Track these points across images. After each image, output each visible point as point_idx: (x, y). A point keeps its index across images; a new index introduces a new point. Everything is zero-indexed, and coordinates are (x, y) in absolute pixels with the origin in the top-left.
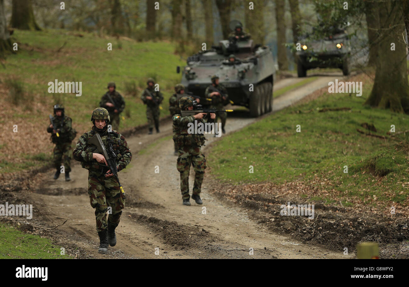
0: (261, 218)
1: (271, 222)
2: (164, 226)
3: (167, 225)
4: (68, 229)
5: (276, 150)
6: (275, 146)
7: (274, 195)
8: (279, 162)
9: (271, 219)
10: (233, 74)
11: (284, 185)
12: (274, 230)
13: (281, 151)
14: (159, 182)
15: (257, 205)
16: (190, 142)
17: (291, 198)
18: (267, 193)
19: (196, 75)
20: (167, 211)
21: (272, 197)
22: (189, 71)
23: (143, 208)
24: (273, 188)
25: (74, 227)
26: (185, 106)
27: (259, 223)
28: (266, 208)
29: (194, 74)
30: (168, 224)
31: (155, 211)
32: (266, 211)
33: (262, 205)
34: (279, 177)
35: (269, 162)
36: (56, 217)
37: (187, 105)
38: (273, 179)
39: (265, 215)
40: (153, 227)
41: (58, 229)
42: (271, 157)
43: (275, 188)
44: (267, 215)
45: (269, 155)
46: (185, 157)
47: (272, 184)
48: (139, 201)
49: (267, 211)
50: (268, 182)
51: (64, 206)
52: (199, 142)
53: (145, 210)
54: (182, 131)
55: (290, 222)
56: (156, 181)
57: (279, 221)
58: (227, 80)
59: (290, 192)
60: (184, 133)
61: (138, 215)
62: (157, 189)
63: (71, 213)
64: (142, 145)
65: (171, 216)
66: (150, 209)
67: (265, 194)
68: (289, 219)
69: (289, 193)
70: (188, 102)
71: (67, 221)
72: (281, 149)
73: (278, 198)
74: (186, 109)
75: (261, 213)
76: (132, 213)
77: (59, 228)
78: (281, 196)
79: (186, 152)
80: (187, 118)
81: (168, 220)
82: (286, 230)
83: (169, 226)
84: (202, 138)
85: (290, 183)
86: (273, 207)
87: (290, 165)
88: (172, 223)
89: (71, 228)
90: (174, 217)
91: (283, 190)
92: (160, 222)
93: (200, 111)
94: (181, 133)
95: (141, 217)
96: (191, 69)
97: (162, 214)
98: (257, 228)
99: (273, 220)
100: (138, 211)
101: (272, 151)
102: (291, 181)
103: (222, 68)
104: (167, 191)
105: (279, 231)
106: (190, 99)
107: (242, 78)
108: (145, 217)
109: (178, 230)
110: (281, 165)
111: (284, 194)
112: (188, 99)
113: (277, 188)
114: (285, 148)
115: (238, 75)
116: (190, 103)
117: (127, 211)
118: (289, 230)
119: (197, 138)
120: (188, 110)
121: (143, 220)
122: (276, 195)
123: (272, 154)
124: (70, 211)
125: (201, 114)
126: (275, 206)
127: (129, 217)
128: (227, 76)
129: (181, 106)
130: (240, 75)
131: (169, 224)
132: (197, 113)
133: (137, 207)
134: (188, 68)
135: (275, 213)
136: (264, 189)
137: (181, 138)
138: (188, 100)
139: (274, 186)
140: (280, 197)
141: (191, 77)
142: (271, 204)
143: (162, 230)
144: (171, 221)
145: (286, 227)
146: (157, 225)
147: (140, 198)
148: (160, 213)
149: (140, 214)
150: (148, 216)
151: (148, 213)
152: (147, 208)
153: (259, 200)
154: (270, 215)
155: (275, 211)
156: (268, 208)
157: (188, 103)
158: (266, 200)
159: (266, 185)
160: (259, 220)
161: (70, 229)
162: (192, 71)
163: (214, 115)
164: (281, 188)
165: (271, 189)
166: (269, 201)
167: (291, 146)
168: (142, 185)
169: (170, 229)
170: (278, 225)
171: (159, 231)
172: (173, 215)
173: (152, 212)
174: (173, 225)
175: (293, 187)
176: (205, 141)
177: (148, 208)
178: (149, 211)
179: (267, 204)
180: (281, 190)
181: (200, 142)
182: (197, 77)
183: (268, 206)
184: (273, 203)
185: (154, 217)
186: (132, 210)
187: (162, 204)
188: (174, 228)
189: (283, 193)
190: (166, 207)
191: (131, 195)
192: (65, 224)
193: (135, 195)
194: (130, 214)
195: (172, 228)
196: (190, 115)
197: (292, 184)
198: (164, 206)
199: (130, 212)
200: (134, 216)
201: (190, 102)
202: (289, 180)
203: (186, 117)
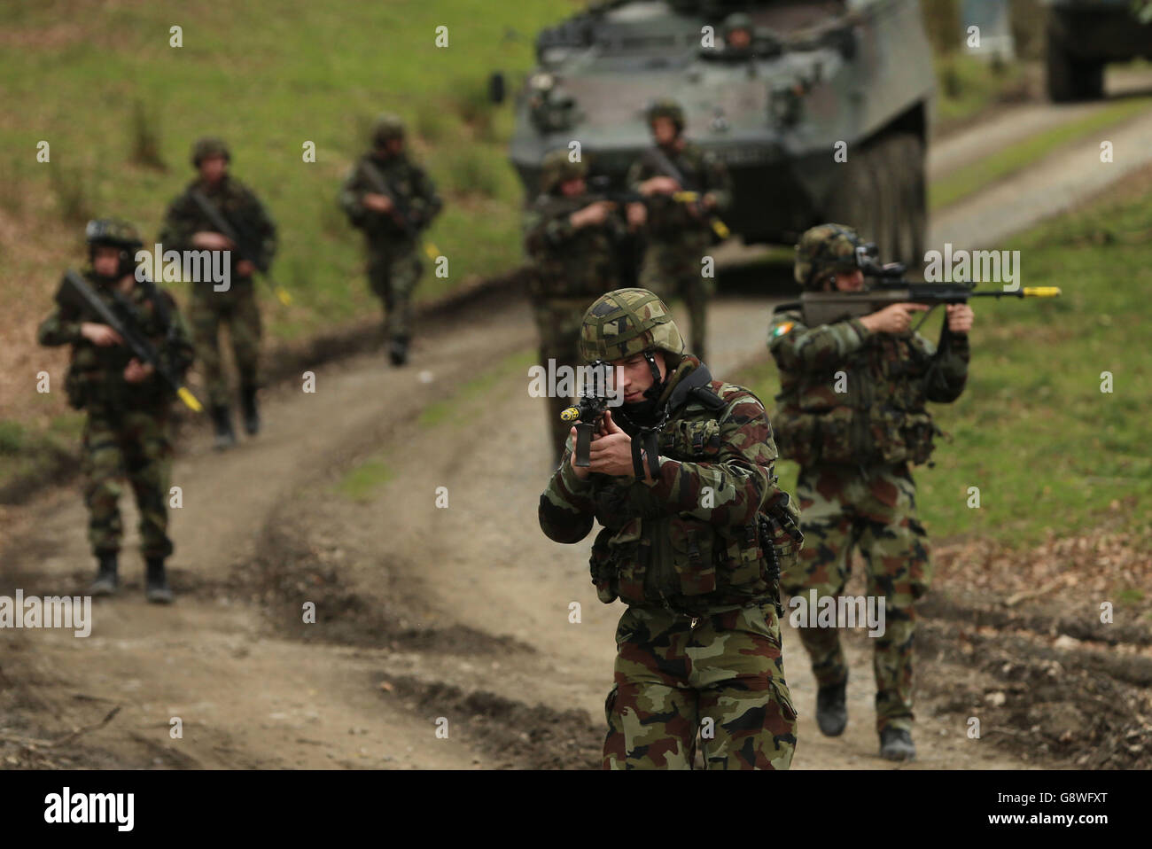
0: (945, 692)
1: (989, 707)
2: (535, 727)
3: (545, 725)
4: (125, 744)
5: (1009, 401)
6: (1003, 384)
7: (1000, 594)
8: (1023, 453)
9: (989, 697)
10: (748, 103)
11: (1042, 550)
12: (1003, 741)
13: (1029, 407)
14: (507, 542)
15: (927, 636)
16: (846, 444)
17: (1074, 608)
18: (970, 587)
19: (581, 108)
20: (543, 663)
21: (993, 604)
22: (545, 94)
23: (443, 652)
24: (997, 565)
25: (148, 735)
26: (821, 274)
27: (940, 712)
28: (968, 649)
29: (568, 105)
30: (550, 719)
31: (496, 665)
32: (968, 660)
33: (950, 637)
34: (1022, 516)
35: (978, 455)
36: (75, 692)
37: (829, 270)
38: (996, 524)
39: (962, 681)
40: (484, 733)
41: (80, 746)
42: (988, 431)
43: (1004, 565)
44: (975, 680)
45: (980, 423)
46: (817, 521)
47: (991, 545)
48: (423, 622)
49: (973, 661)
50: (978, 539)
51: (107, 647)
52: (893, 447)
53: (449, 660)
54: (806, 393)
55: (1070, 708)
56: (494, 537)
57: (1026, 706)
58: (723, 130)
59: (1071, 579)
60: (815, 400)
61: (420, 684)
62: (503, 572)
63: (136, 674)
64: (433, 387)
65: (564, 687)
66: (474, 658)
67: (964, 588)
68: (1068, 695)
69: (1063, 586)
70: (832, 250)
71: (117, 710)
72: (1029, 395)
73: (1017, 605)
74: (827, 286)
75: (945, 669)
76: (395, 672)
77: (86, 740)
78: (1032, 599)
79: (828, 498)
80: (825, 333)
81: (549, 704)
82: (1057, 740)
83: (556, 728)
84: (909, 425)
85: (1069, 543)
86: (998, 644)
87: (1071, 463)
88: (568, 716)
89: (138, 740)
90: (575, 693)
91: (1040, 570)
92: (517, 711)
93: (894, 295)
94: (803, 404)
95: (436, 689)
96: (557, 81)
97: (525, 677)
98: (929, 736)
99: (999, 698)
100: (420, 668)
101: (989, 406)
102: (1075, 533)
103: (695, 79)
104: (543, 578)
105: (1025, 747)
106: (843, 237)
107: (790, 121)
108: (453, 693)
109: (591, 747)
110: (1030, 464)
111: (1046, 588)
112: (833, 237)
113: (1015, 562)
114: (1044, 391)
115: (771, 110)
116: (846, 254)
117: (375, 668)
118: (1067, 742)
119: (884, 427)
120: (835, 288)
121: (443, 704)
122: (1010, 594)
123: (990, 418)
124: (131, 668)
125: (898, 309)
126: (1005, 639)
127: (384, 691)
128: (719, 113)
129: (804, 275)
130: (782, 108)
131: (555, 721)
132: (878, 307)
133: (415, 648)
134: (543, 81)
135: (1007, 668)
136: (961, 568)
137: (799, 429)
138: (834, 243)
139: (1002, 556)
140: (1028, 604)
141: (555, 118)
142: (989, 633)
143: (525, 746)
144: (563, 706)
145: (1053, 728)
146: (501, 726)
147: (427, 609)
148: (514, 676)
149: (430, 677)
150: (463, 687)
151: (463, 672)
152: (459, 653)
153: (939, 615)
154: (986, 680)
155: (1005, 662)
156: (979, 648)
157: (834, 258)
158: (965, 615)
159: (968, 550)
160: (941, 701)
161: (134, 745)
162: (559, 95)
163: (962, 314)
164: (1030, 564)
165: (987, 567)
166: (982, 619)
167: (1070, 386)
168: (438, 554)
169: (560, 741)
170: (1021, 720)
171: (511, 749)
172: (569, 683)
173: (481, 670)
174: (573, 724)
175: (1080, 560)
176: (936, 441)
177: (465, 653)
178: (466, 667)
179: (970, 630)
180: (1031, 572)
181: (898, 444)
182: (582, 119)
183: (976, 641)
184: (999, 626)
185: (488, 689)
186: (397, 664)
187: (521, 634)
188: (574, 738)
189: (1039, 584)
190: (542, 647)
191: (391, 598)
192: (111, 724)
193: (408, 600)
194: (386, 677)
195: (566, 738)
196: (846, 318)
197: (1076, 546)
198: (532, 642)
199: (390, 671)
200: (404, 687)
201: (841, 251)
202: (1064, 529)
203: (825, 328)
